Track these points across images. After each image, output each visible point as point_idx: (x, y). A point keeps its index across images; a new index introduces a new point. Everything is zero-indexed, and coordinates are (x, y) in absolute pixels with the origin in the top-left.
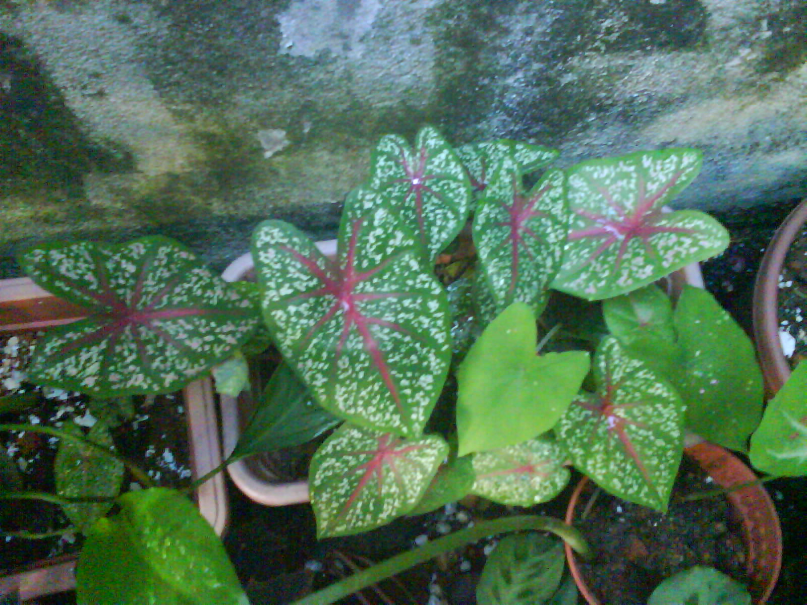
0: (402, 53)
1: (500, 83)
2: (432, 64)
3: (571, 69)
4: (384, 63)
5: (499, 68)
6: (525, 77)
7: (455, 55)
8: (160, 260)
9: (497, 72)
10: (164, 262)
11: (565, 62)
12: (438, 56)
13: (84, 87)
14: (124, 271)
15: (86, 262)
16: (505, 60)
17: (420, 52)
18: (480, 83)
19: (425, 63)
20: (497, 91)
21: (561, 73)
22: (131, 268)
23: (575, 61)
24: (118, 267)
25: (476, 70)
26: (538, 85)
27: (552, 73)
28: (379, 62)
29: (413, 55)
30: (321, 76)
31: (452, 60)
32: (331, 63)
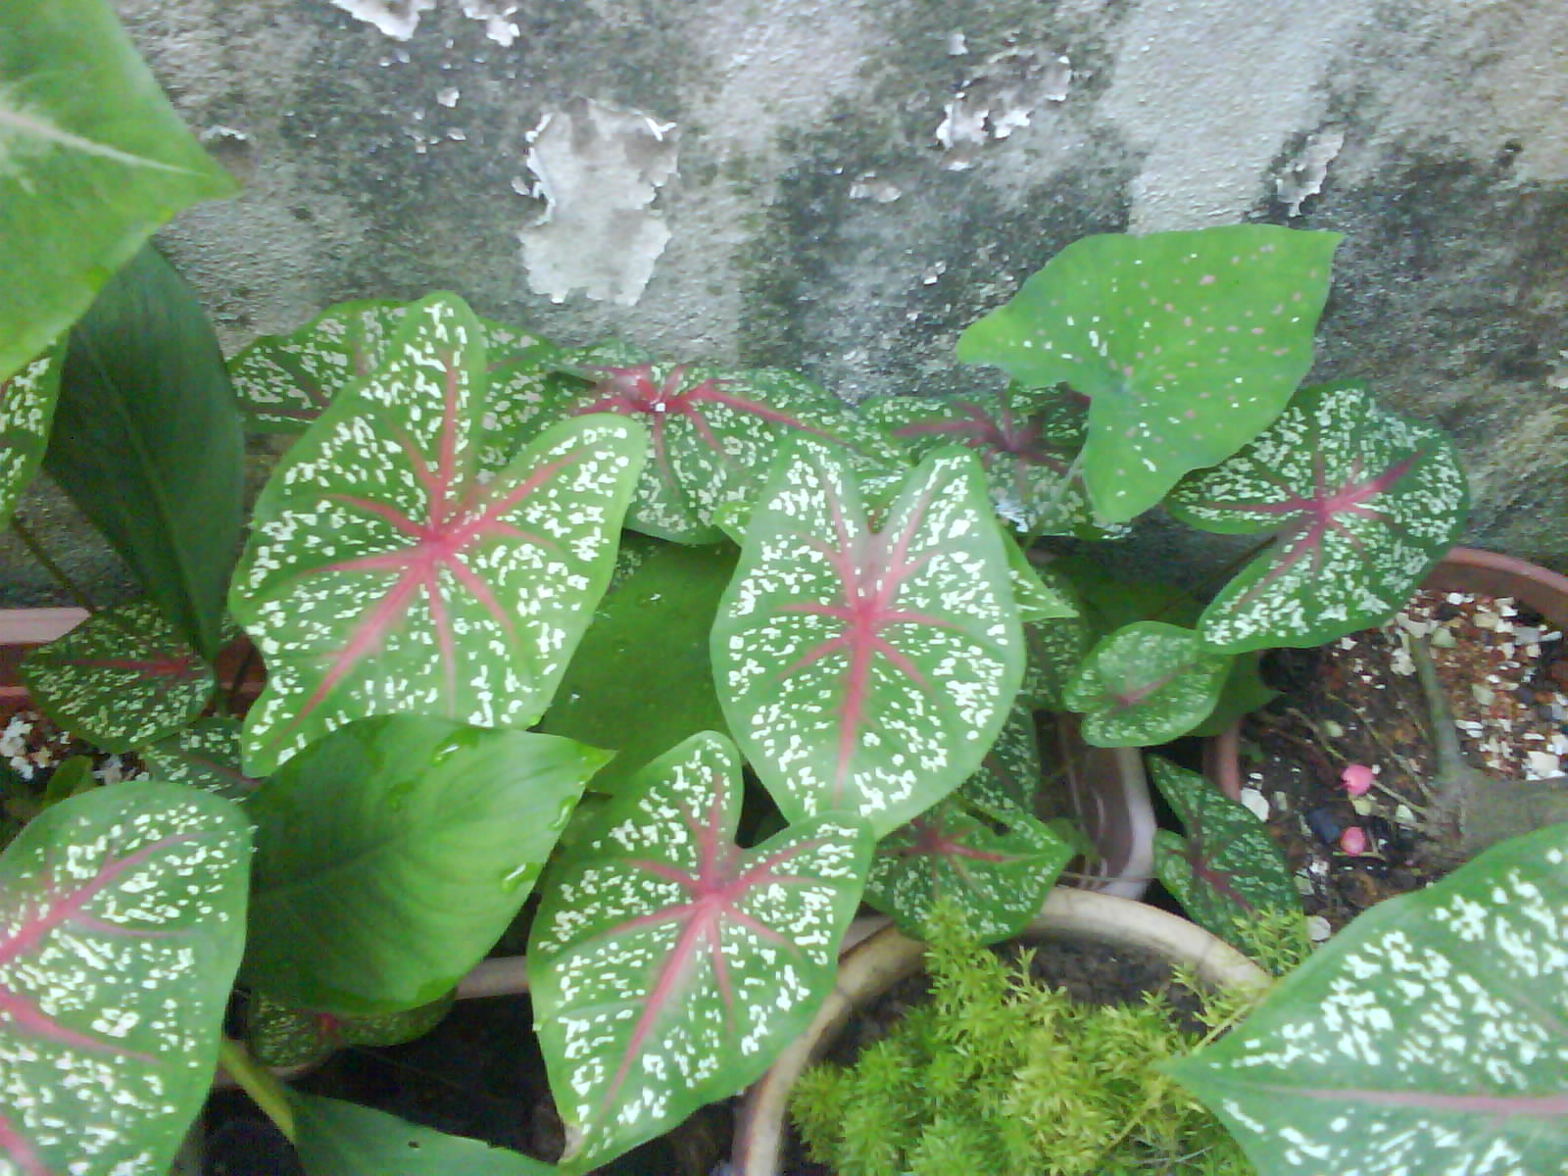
0: (694, 304)
1: (833, 363)
2: (737, 325)
3: (937, 353)
4: (667, 316)
5: (833, 340)
6: (870, 358)
7: (769, 314)
8: (372, 331)
9: (831, 347)
10: (380, 332)
11: (928, 341)
12: (746, 314)
13: (221, 309)
14: (332, 366)
15: (277, 374)
16: (841, 330)
17: (721, 305)
18: (804, 362)
19: (725, 323)
20: (830, 376)
21: (921, 358)
22: (341, 359)
23: (942, 341)
24: (322, 366)
25: (800, 341)
26: (888, 373)
27: (910, 357)
28: (660, 315)
29: (709, 310)
30: (573, 327)
31: (765, 322)
32: (590, 309)
